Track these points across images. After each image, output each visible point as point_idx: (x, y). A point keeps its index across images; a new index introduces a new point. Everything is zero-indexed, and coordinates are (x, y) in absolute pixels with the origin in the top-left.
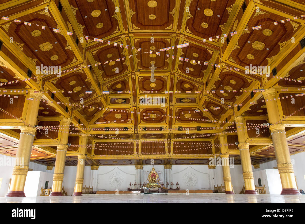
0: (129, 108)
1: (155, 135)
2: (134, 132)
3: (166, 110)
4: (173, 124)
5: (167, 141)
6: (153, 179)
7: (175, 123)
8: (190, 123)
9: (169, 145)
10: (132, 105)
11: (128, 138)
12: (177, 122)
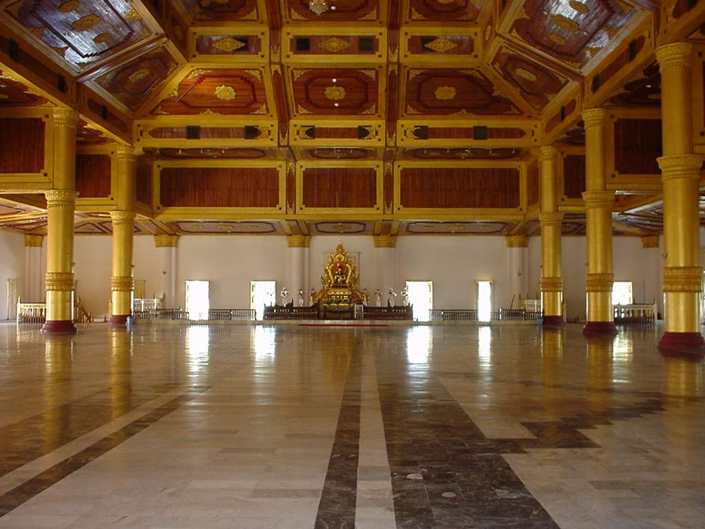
0: (258, 69)
1: (343, 150)
2: (279, 143)
3: (377, 74)
4: (399, 119)
5: (382, 167)
6: (338, 278)
7: (405, 115)
8: (455, 115)
9: (389, 178)
10: (266, 61)
11: (262, 156)
12: (413, 112)
